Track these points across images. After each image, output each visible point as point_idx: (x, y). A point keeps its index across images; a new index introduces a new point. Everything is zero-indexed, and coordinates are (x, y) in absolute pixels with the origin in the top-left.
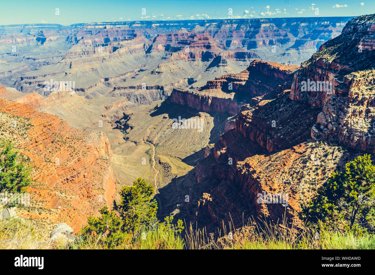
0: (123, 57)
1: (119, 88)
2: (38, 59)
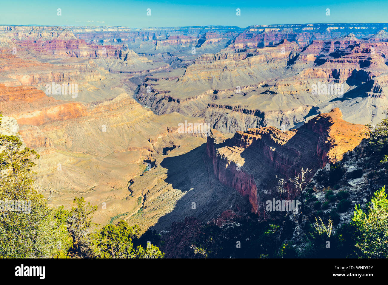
0: (252, 66)
1: (213, 106)
2: (185, 60)
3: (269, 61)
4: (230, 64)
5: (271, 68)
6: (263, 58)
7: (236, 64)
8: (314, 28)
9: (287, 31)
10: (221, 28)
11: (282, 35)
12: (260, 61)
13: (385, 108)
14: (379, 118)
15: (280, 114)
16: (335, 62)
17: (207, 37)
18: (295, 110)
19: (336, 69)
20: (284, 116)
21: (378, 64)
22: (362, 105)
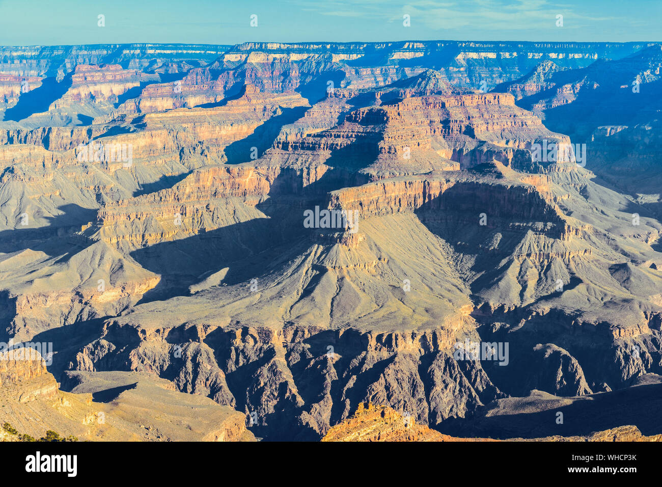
3: (186, 151)
6: (160, 139)
7: (55, 160)
8: (425, 54)
9: (319, 63)
10: (180, 51)
11: (303, 73)
12: (150, 150)
13: (345, 273)
14: (313, 299)
15: (76, 303)
16: (295, 148)
17: (77, 79)
18: (129, 291)
19: (292, 169)
20: (87, 309)
21: (399, 153)
22: (294, 267)
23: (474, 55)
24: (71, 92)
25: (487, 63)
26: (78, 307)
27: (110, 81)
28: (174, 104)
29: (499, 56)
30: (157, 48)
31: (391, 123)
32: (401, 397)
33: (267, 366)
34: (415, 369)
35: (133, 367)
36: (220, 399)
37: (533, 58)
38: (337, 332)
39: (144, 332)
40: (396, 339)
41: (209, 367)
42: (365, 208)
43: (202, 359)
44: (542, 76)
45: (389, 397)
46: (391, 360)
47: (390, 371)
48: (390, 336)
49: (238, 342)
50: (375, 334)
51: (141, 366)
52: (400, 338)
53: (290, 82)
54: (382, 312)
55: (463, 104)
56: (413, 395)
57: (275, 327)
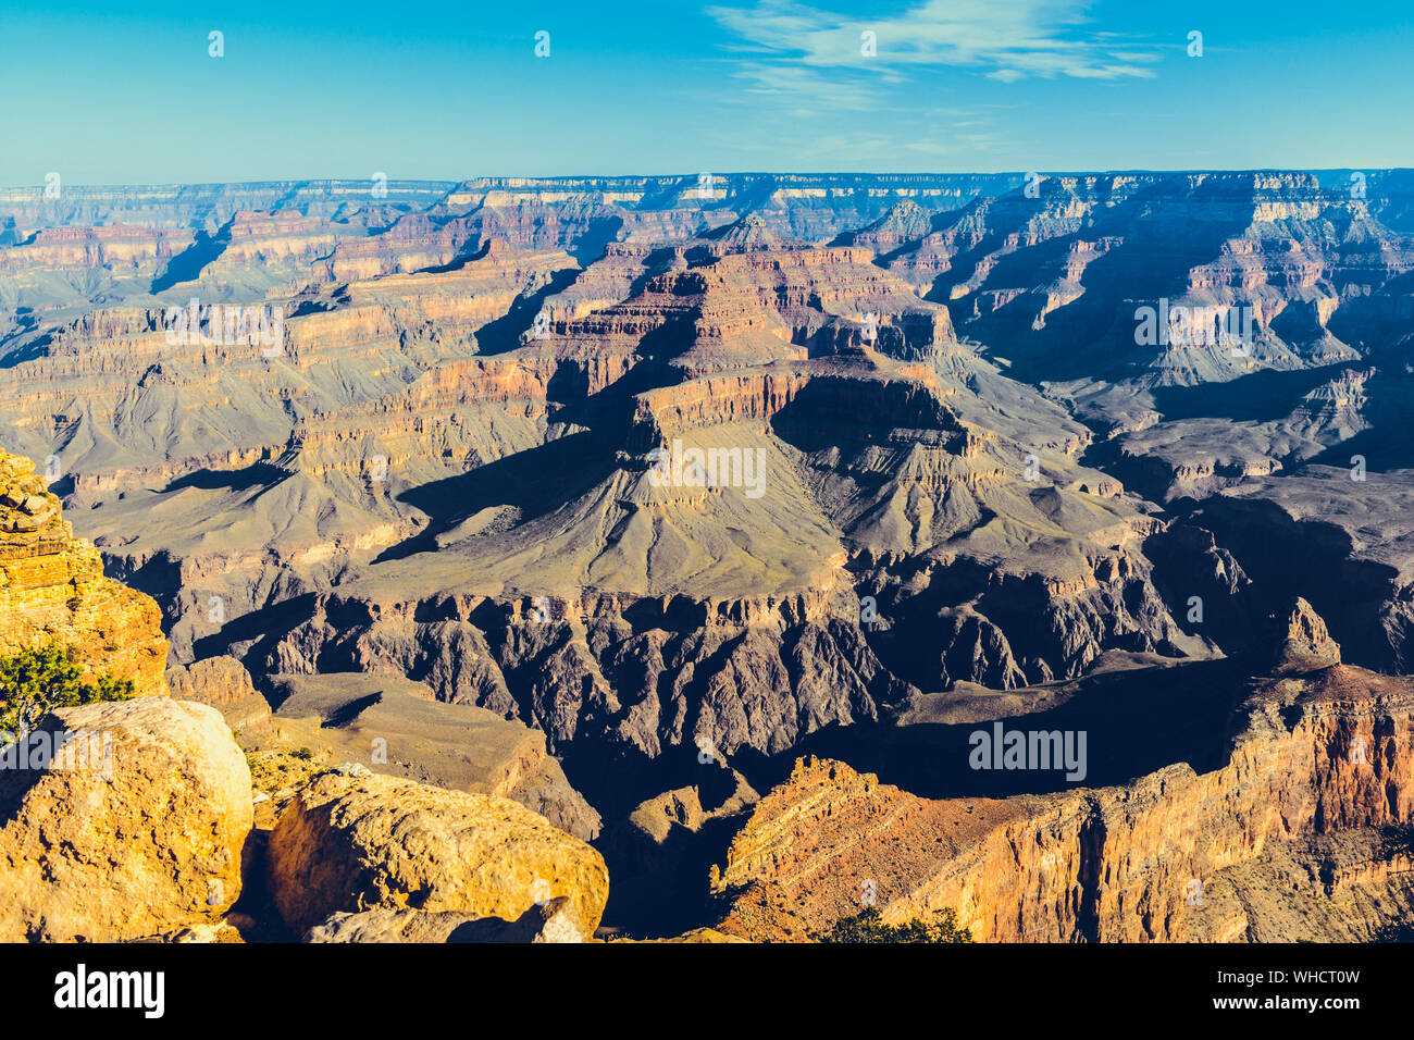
3: (409, 334)
4: (183, 355)
5: (413, 365)
6: (372, 319)
7: (220, 353)
8: (729, 193)
9: (584, 206)
11: (563, 221)
12: (358, 336)
13: (663, 512)
14: (620, 552)
15: (270, 567)
16: (575, 330)
17: (239, 233)
18: (347, 546)
19: (573, 361)
20: (286, 574)
21: (724, 335)
22: (589, 505)
23: (796, 193)
24: (231, 250)
25: (814, 204)
26: (272, 571)
27: (286, 235)
28: (382, 267)
29: (829, 193)
30: (347, 187)
31: (710, 294)
32: (757, 693)
33: (561, 653)
34: (775, 651)
35: (364, 661)
36: (495, 703)
37: (875, 197)
38: (661, 601)
39: (376, 608)
40: (747, 608)
41: (475, 657)
42: (685, 417)
43: (465, 645)
44: (900, 222)
45: (740, 693)
46: (741, 638)
47: (740, 654)
48: (738, 604)
49: (516, 618)
50: (716, 602)
51: (375, 659)
52: (751, 606)
53: (545, 233)
54: (722, 569)
55: (802, 264)
56: (774, 688)
57: (571, 596)
